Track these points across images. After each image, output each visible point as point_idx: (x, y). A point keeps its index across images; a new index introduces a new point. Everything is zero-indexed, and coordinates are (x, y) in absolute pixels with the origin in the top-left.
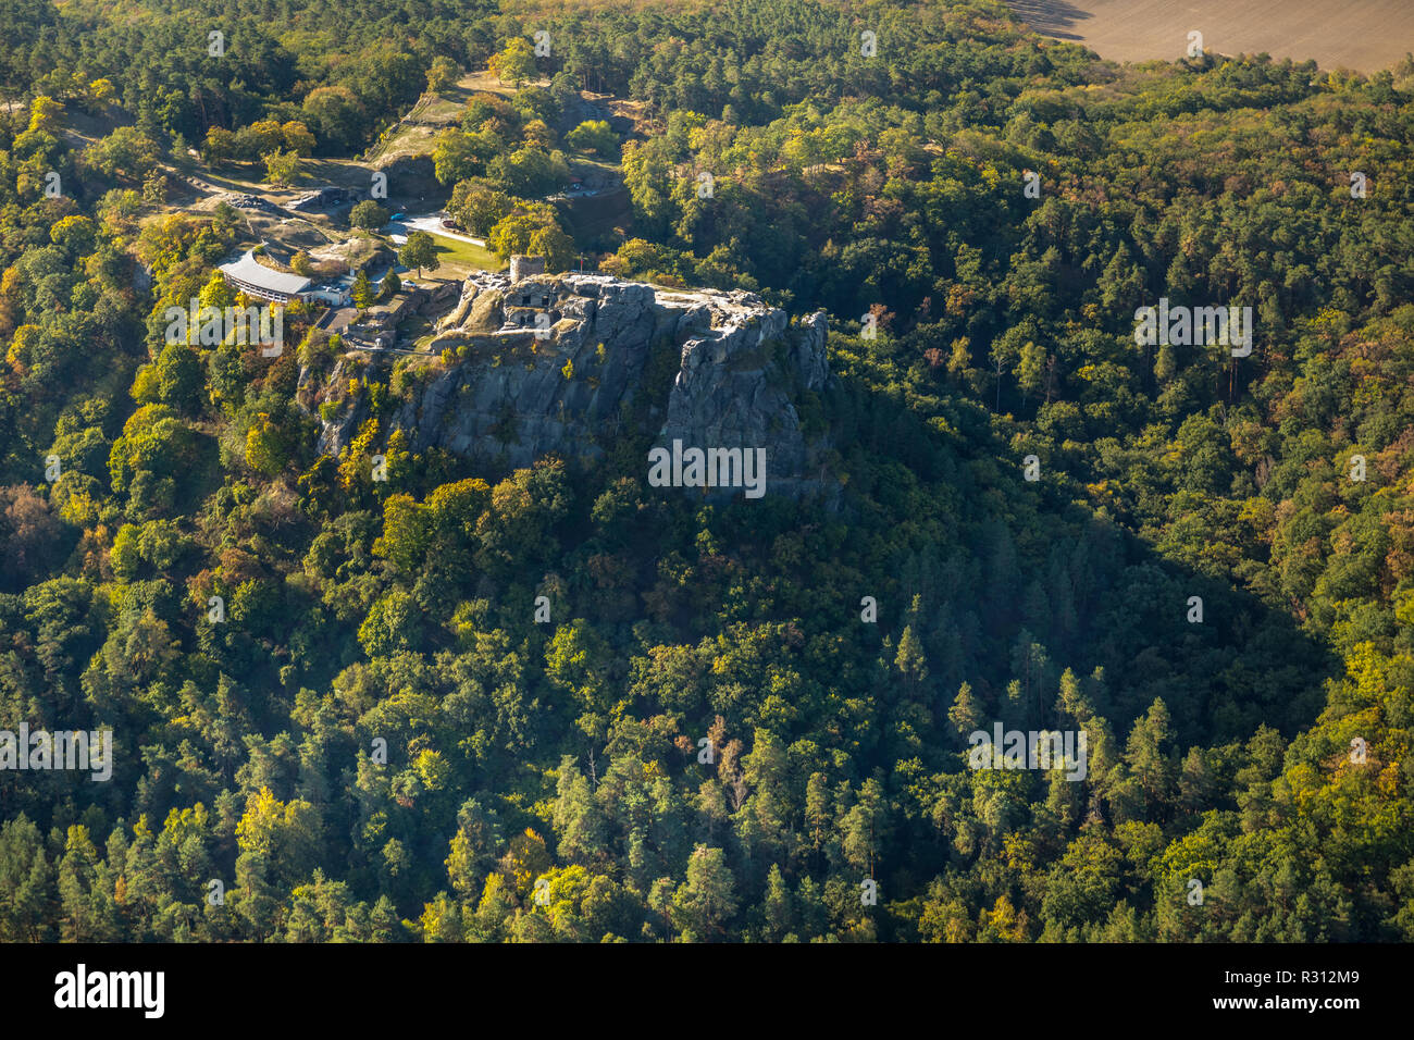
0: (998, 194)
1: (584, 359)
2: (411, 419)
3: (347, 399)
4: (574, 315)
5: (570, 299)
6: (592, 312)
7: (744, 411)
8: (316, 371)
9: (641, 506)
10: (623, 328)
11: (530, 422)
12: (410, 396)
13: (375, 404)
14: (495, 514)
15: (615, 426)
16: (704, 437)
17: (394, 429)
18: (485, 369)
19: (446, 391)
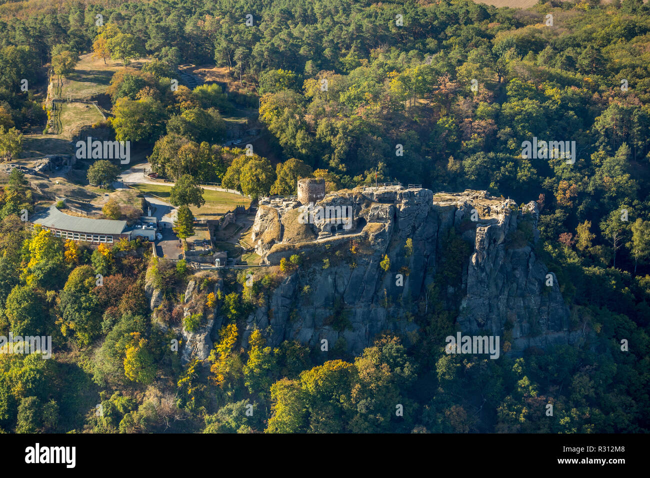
0: (564, 106)
1: (393, 253)
2: (264, 319)
3: (206, 310)
4: (379, 219)
5: (373, 206)
6: (395, 214)
7: (522, 281)
8: (167, 293)
9: (469, 365)
10: (420, 225)
11: (358, 310)
12: (261, 301)
13: (234, 311)
14: (364, 386)
15: (424, 305)
16: (497, 305)
17: (251, 330)
18: (314, 271)
19: (290, 293)
